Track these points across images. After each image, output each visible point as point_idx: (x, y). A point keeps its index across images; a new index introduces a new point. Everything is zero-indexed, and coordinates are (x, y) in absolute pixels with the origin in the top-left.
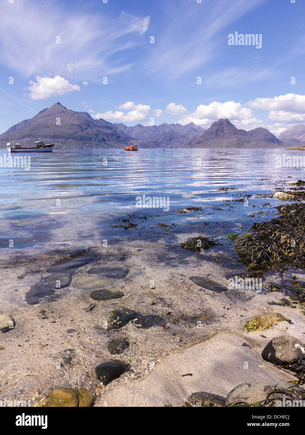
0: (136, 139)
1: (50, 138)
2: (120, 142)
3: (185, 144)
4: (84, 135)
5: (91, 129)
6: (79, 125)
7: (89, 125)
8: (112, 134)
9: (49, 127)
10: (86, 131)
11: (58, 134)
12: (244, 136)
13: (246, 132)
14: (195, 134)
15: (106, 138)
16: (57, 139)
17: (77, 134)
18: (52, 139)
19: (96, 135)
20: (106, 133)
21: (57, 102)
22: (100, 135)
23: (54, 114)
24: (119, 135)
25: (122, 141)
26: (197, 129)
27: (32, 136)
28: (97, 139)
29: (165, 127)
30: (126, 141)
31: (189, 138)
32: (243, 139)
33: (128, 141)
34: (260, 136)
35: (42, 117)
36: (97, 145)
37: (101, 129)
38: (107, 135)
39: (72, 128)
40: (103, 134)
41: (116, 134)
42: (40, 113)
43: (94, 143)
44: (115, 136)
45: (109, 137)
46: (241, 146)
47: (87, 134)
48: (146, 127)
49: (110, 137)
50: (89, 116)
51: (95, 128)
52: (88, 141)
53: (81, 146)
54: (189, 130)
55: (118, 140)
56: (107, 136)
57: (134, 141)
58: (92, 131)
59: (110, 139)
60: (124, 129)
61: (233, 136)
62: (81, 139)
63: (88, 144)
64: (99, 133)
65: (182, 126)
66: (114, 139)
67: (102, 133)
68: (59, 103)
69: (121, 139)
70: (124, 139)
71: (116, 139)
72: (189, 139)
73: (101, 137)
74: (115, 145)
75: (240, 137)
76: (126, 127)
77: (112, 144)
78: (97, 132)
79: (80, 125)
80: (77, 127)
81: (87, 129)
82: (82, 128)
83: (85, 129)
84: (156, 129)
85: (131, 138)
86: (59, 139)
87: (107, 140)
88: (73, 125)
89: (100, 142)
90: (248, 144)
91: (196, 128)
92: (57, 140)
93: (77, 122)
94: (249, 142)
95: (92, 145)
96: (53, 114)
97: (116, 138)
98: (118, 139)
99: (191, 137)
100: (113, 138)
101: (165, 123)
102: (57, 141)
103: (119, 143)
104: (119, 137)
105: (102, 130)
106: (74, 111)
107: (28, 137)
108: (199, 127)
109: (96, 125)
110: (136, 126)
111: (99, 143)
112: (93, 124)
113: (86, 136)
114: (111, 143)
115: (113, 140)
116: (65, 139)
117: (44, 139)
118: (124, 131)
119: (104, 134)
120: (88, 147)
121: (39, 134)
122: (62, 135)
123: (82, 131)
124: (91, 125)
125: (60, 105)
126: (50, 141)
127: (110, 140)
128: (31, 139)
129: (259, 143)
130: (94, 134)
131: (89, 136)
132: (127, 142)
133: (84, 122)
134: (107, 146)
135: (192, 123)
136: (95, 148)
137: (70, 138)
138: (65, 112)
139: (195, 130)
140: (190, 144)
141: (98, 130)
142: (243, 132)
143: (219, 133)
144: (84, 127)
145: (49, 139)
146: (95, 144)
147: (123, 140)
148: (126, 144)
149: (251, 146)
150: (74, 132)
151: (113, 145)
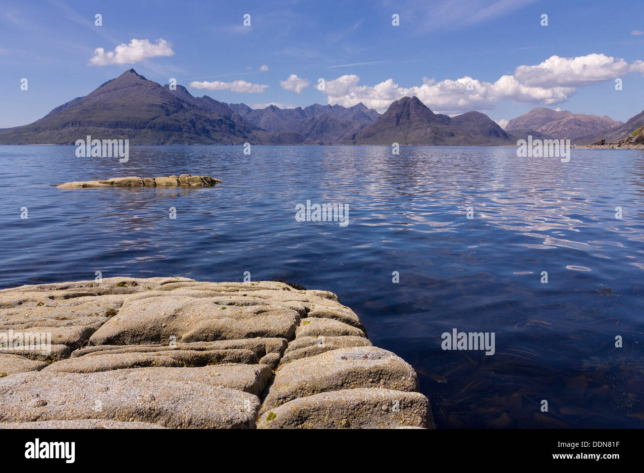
0: (264, 130)
1: (110, 126)
2: (234, 134)
3: (346, 139)
4: (170, 123)
5: (184, 113)
6: (162, 106)
7: (182, 107)
8: (221, 120)
9: (110, 109)
10: (173, 116)
11: (123, 120)
12: (446, 126)
13: (449, 118)
14: (366, 121)
15: (209, 127)
16: (121, 128)
17: (158, 120)
18: (112, 128)
19: (192, 121)
20: (211, 118)
21: (130, 69)
22: (198, 123)
23: (122, 88)
24: (234, 123)
25: (238, 133)
26: (368, 115)
27: (80, 123)
28: (193, 129)
29: (316, 110)
30: (244, 133)
31: (355, 128)
32: (442, 131)
33: (249, 132)
34: (474, 126)
35: (103, 92)
36: (191, 138)
37: (202, 113)
38: (212, 122)
39: (149, 111)
40: (204, 121)
41: (228, 121)
42: (103, 85)
43: (186, 135)
44: (225, 124)
45: (214, 127)
46: (440, 143)
47: (176, 120)
48: (283, 110)
49: (217, 126)
50: (187, 92)
51: (192, 112)
52: (176, 133)
53: (162, 140)
54: (355, 116)
55: (230, 131)
56: (211, 125)
57: (259, 132)
58: (184, 117)
59: (216, 129)
60: (247, 113)
61: (426, 126)
62: (164, 128)
63: (175, 137)
64: (197, 119)
65: (345, 109)
66: (224, 130)
67: (203, 119)
68: (132, 71)
69: (237, 128)
70: (241, 130)
71: (226, 129)
72: (354, 130)
73: (200, 126)
74: (225, 139)
75: (439, 127)
76: (249, 110)
77: (220, 137)
78: (193, 118)
79: (164, 105)
80: (157, 109)
81: (177, 112)
82: (167, 110)
83: (173, 113)
84: (301, 113)
85: (255, 128)
86: (125, 128)
87: (211, 131)
88: (153, 105)
89: (197, 133)
90: (452, 139)
91: (367, 113)
92: (121, 131)
93: (159, 101)
94: (452, 135)
95: (183, 139)
96: (120, 88)
97: (228, 128)
98: (232, 130)
99: (356, 126)
100: (222, 127)
101: (315, 104)
102: (120, 133)
103: (233, 136)
104: (232, 126)
105: (204, 114)
106: (157, 83)
107: (73, 125)
108: (373, 111)
109: (193, 106)
110: (267, 109)
111: (195, 136)
112: (189, 105)
113: (173, 123)
114: (217, 136)
115: (221, 131)
116: (136, 128)
117: (99, 128)
118: (246, 116)
119: (207, 120)
120: (175, 141)
121: (91, 119)
122: (130, 121)
123: (168, 115)
124: (185, 105)
125: (134, 73)
126: (108, 132)
127: (216, 131)
128: (76, 128)
129: (472, 137)
130: (188, 120)
131: (178, 123)
132: (247, 135)
133: (171, 101)
134: (209, 141)
135: (361, 104)
136: (187, 144)
137: (144, 128)
138: (140, 85)
139: (365, 115)
140: (354, 137)
141: (196, 115)
142: (444, 119)
143: (401, 121)
144: (172, 109)
145: (107, 129)
146: (188, 137)
147: (239, 131)
148: (245, 137)
149: (457, 141)
150: (152, 117)
151: (221, 140)
